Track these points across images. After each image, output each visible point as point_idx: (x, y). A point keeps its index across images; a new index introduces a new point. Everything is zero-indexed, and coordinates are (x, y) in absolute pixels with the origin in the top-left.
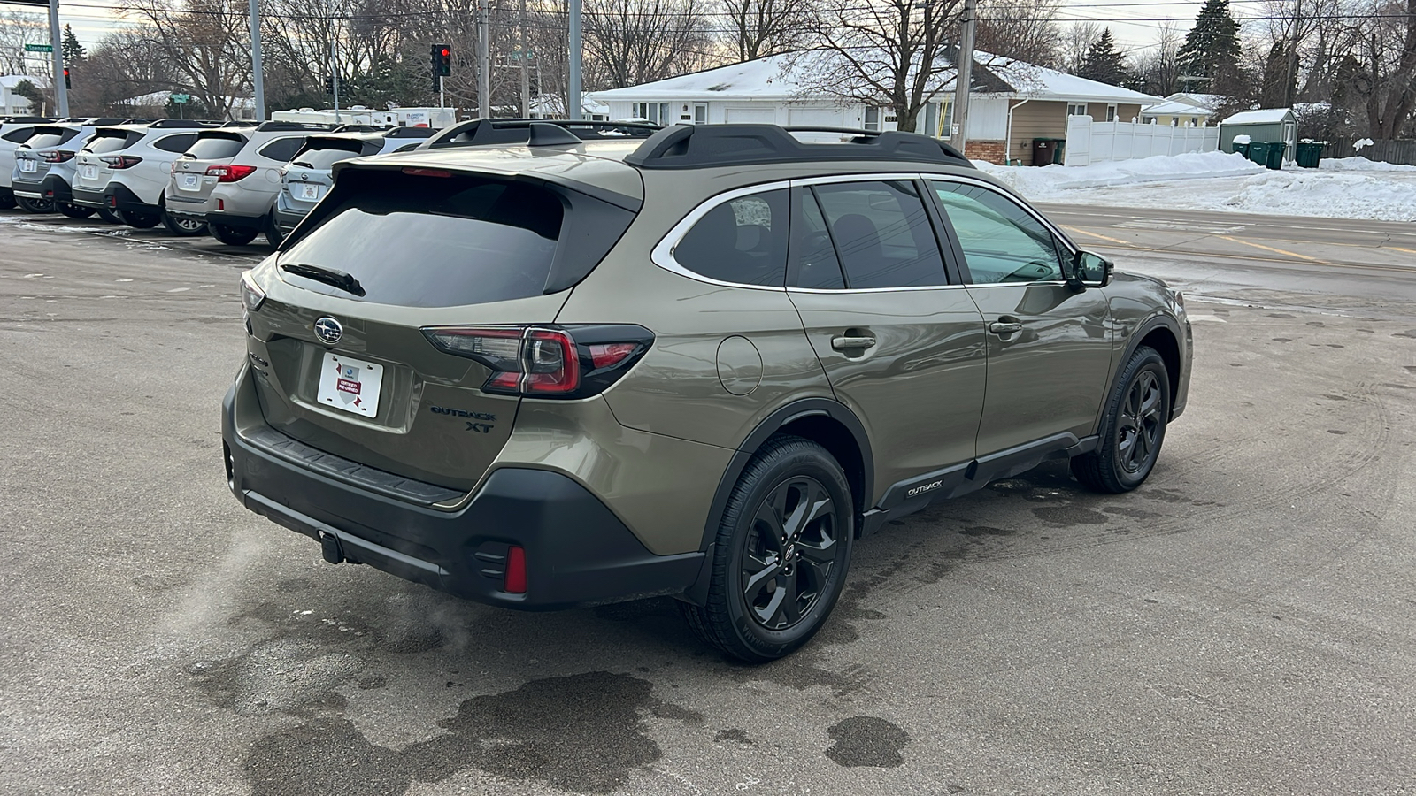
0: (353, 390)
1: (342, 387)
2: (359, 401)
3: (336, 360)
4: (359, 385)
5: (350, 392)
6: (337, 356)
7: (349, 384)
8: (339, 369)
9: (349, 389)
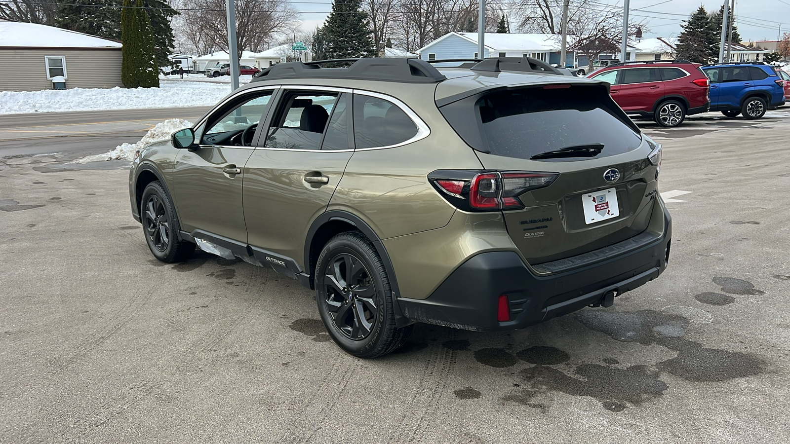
0: (605, 207)
1: (599, 208)
2: (609, 211)
3: (591, 196)
4: (607, 203)
5: (605, 209)
6: (590, 194)
7: (603, 205)
8: (594, 200)
9: (603, 208)
